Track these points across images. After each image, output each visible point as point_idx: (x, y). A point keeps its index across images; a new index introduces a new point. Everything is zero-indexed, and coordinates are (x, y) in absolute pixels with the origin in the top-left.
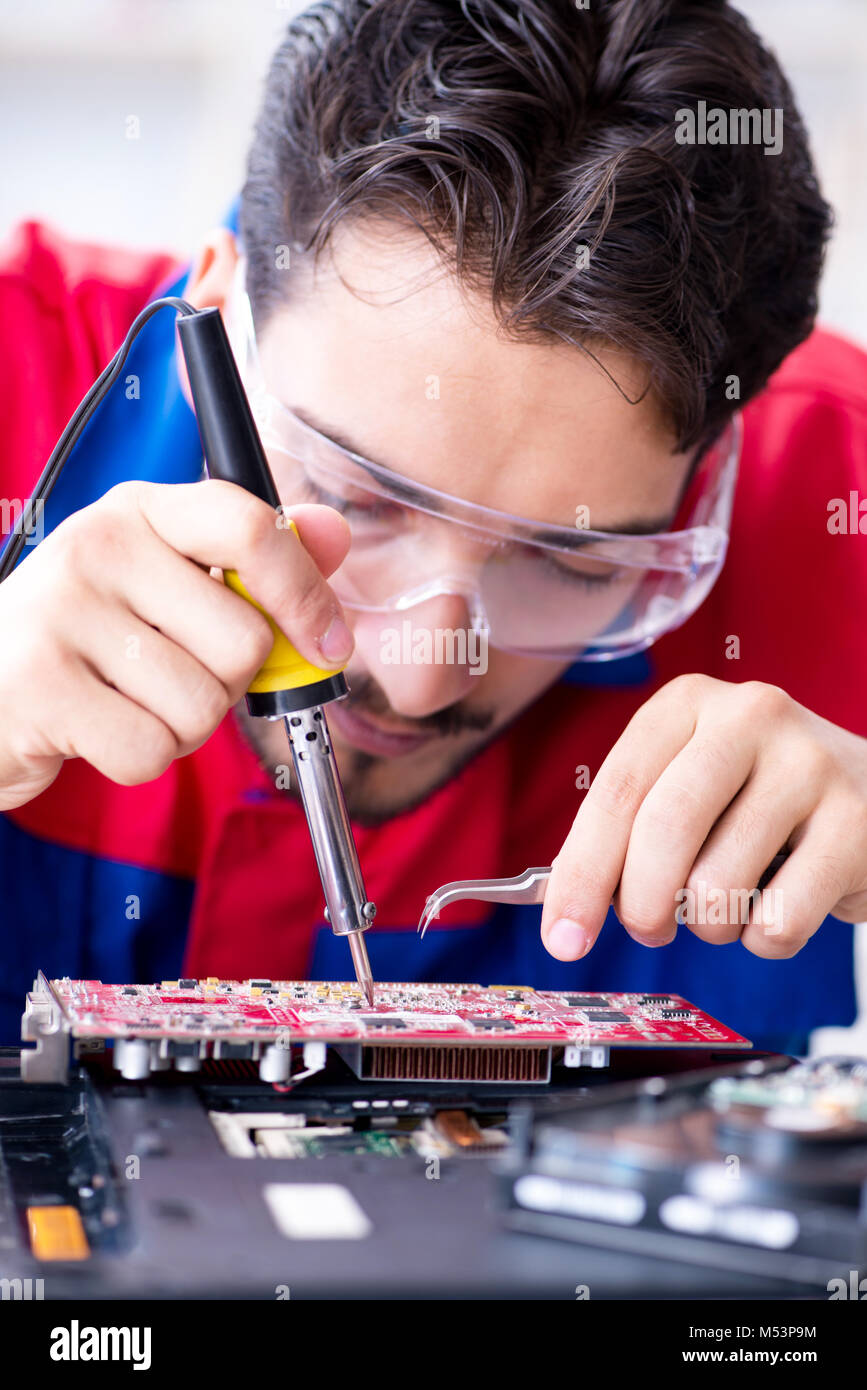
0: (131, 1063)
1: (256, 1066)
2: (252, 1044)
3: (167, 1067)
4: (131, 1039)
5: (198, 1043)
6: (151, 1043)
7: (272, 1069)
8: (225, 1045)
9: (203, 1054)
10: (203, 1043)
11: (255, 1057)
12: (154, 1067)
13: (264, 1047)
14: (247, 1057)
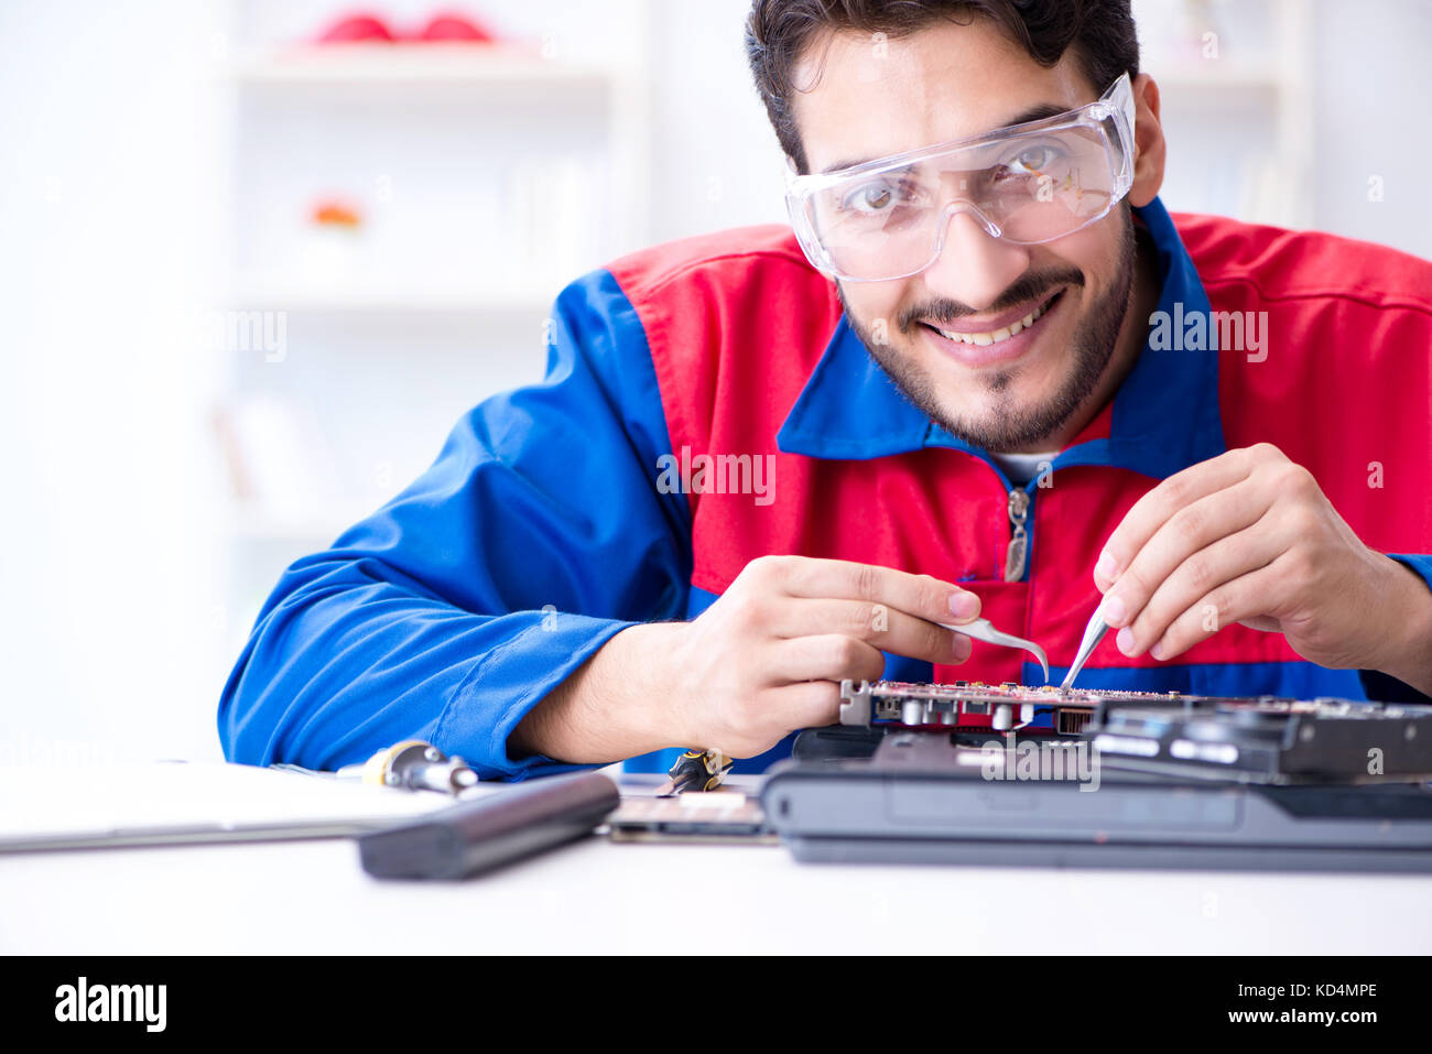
0: (911, 715)
1: (990, 719)
2: (986, 703)
3: (934, 721)
4: (910, 698)
5: (952, 702)
6: (923, 701)
7: (1000, 721)
8: (969, 703)
9: (955, 710)
10: (956, 703)
11: (989, 713)
12: (925, 721)
13: (995, 706)
14: (983, 713)
